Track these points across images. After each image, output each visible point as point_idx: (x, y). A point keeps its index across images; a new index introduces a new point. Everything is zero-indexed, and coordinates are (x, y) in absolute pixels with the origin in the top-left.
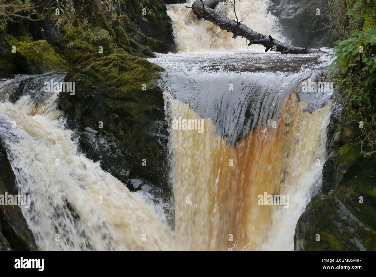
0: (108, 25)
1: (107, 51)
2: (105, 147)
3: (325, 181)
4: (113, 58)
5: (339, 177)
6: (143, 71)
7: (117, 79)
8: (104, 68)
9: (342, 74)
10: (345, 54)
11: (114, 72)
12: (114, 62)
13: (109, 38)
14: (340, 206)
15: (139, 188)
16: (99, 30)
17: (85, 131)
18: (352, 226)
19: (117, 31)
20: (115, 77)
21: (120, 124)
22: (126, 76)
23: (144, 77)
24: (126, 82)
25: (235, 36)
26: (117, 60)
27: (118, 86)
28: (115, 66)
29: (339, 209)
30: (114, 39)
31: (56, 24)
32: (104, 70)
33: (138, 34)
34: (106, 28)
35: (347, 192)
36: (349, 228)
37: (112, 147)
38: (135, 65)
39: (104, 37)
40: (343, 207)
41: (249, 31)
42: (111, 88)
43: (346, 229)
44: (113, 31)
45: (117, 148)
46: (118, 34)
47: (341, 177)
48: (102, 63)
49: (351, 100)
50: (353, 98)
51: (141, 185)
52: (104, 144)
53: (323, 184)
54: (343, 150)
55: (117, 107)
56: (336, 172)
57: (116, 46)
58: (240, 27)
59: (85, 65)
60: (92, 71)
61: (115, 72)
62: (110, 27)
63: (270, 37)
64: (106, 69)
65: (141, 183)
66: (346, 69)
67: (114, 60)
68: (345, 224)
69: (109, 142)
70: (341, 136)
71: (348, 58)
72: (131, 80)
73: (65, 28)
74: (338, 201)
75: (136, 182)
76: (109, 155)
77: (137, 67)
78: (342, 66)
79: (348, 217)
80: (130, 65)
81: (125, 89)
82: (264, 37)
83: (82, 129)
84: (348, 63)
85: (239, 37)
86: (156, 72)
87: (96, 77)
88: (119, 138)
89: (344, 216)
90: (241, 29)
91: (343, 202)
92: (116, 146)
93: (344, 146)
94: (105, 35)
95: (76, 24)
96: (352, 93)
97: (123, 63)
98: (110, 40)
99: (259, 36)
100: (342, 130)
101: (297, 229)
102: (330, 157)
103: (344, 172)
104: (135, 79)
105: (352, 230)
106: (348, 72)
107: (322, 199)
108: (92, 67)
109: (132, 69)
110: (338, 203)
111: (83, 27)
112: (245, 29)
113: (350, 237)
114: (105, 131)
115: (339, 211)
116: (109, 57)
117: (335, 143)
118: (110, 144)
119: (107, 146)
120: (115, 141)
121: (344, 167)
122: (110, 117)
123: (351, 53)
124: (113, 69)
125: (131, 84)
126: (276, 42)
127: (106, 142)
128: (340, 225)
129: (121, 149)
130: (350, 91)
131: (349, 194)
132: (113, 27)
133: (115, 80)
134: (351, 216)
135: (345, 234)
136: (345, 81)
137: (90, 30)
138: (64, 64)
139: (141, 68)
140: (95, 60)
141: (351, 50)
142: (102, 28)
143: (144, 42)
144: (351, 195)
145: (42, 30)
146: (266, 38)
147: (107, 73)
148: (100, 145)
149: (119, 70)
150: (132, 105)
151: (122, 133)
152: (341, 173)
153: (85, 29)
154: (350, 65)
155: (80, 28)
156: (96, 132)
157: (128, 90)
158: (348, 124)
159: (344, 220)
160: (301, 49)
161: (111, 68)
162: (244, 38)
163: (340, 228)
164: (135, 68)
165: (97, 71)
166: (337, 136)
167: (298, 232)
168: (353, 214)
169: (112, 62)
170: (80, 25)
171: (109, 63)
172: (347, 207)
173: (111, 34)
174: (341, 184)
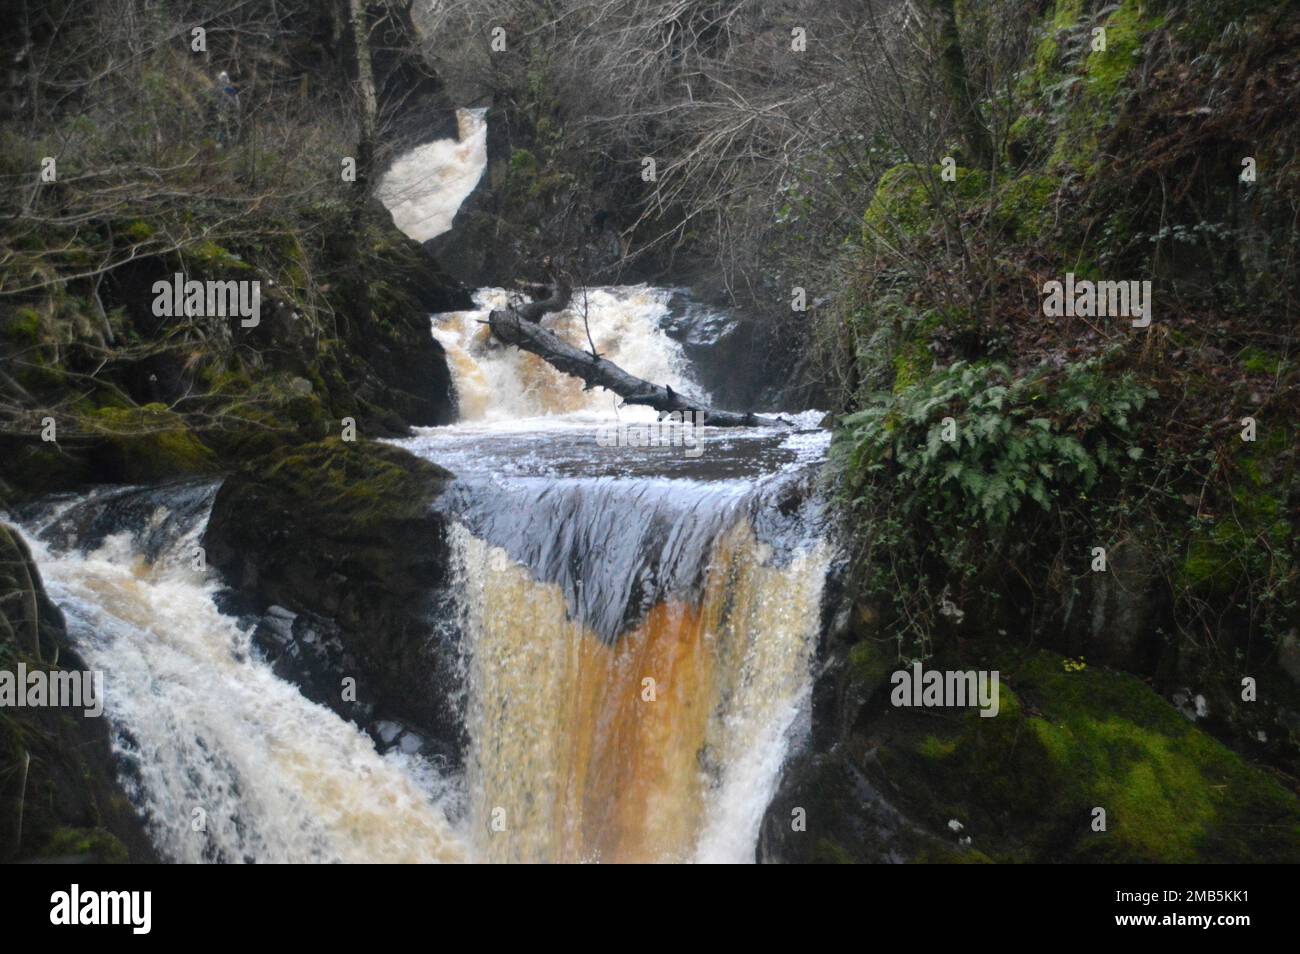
0: (309, 368)
1: (310, 426)
2: (316, 650)
3: (818, 723)
4: (332, 447)
5: (850, 713)
6: (402, 478)
7: (342, 495)
8: (311, 470)
9: (853, 487)
10: (859, 444)
11: (334, 480)
12: (334, 456)
13: (314, 397)
14: (857, 779)
15: (396, 742)
16: (290, 379)
17: (269, 614)
18: (885, 826)
19: (330, 380)
20: (337, 492)
21: (351, 597)
22: (363, 488)
23: (405, 490)
24: (364, 503)
25: (590, 385)
26: (342, 452)
27: (346, 512)
28: (336, 465)
29: (854, 785)
30: (324, 400)
31: (187, 365)
32: (311, 474)
33: (368, 381)
34: (305, 374)
35: (869, 747)
36: (877, 828)
37: (331, 649)
38: (384, 464)
39: (301, 394)
40: (863, 782)
41: (621, 375)
42: (329, 515)
43: (872, 831)
44: (322, 382)
45: (344, 651)
46: (334, 389)
47: (855, 714)
48: (305, 458)
49: (874, 543)
50: (877, 540)
51: (400, 735)
52: (315, 642)
53: (814, 727)
54: (857, 653)
55: (344, 557)
56: (843, 702)
57: (330, 415)
58: (601, 366)
59: (268, 463)
60: (285, 478)
61: (337, 478)
62: (316, 373)
63: (668, 388)
64: (315, 473)
65: (399, 730)
66: (862, 475)
67: (334, 451)
68: (870, 819)
69: (326, 637)
70: (853, 620)
71: (865, 452)
72: (377, 498)
73: (207, 373)
74: (851, 767)
75: (389, 731)
76: (326, 668)
77: (390, 467)
78: (852, 470)
79: (876, 804)
80: (372, 464)
81: (361, 517)
82: (654, 389)
83: (262, 610)
84: (865, 463)
85: (599, 389)
86: (433, 481)
87: (291, 491)
88: (346, 629)
89: (867, 800)
90: (603, 372)
91: (861, 770)
92: (342, 648)
93: (858, 645)
94: (302, 390)
95: (233, 366)
96: (874, 529)
97: (355, 458)
98: (315, 402)
99: (643, 386)
100: (855, 608)
101: (764, 832)
102: (828, 669)
103: (861, 702)
104: (384, 495)
105: (885, 834)
106: (865, 483)
107: (817, 763)
108: (283, 468)
109: (376, 474)
110: (852, 773)
111: (252, 371)
112: (611, 371)
113: (882, 851)
114: (315, 614)
115: (854, 792)
116: (322, 445)
117: (839, 636)
118: (328, 643)
119: (321, 648)
120: (340, 637)
121: (862, 692)
122: (328, 581)
123: (871, 440)
124: (333, 473)
125: (377, 506)
126: (681, 400)
127: (319, 639)
128: (857, 822)
129: (354, 654)
130: (870, 524)
131: (873, 751)
132: (322, 373)
133: (335, 499)
134: (882, 801)
135: (870, 843)
136: (860, 504)
137: (270, 379)
138: (211, 458)
139: (397, 471)
140: (289, 452)
141: (870, 434)
142: (297, 374)
143: (384, 400)
144: (879, 754)
145: (153, 377)
146: (659, 391)
147: (319, 482)
148: (304, 647)
149: (347, 475)
150: (380, 554)
151: (354, 617)
152: (856, 704)
153: (257, 376)
154: (870, 469)
155: (243, 374)
156: (294, 616)
157: (369, 520)
158: (868, 597)
159: (867, 811)
160: (738, 415)
161: (328, 468)
162: (608, 390)
163: (859, 829)
164: (384, 470)
165: (295, 476)
166: (841, 621)
167: (765, 839)
168: (885, 797)
169: (330, 456)
170: (243, 368)
171: (323, 460)
172: (871, 782)
173: (316, 388)
174: (854, 728)
